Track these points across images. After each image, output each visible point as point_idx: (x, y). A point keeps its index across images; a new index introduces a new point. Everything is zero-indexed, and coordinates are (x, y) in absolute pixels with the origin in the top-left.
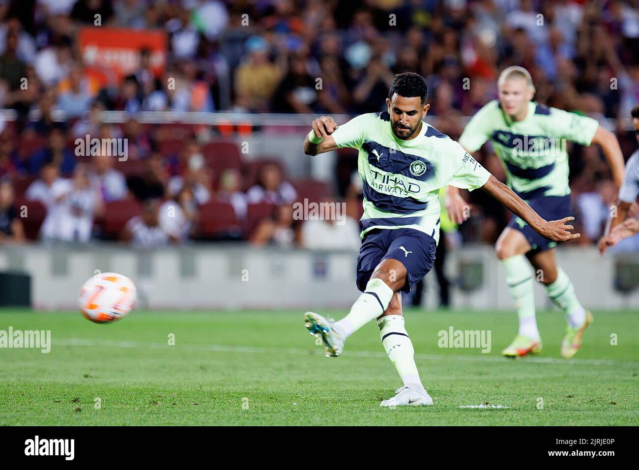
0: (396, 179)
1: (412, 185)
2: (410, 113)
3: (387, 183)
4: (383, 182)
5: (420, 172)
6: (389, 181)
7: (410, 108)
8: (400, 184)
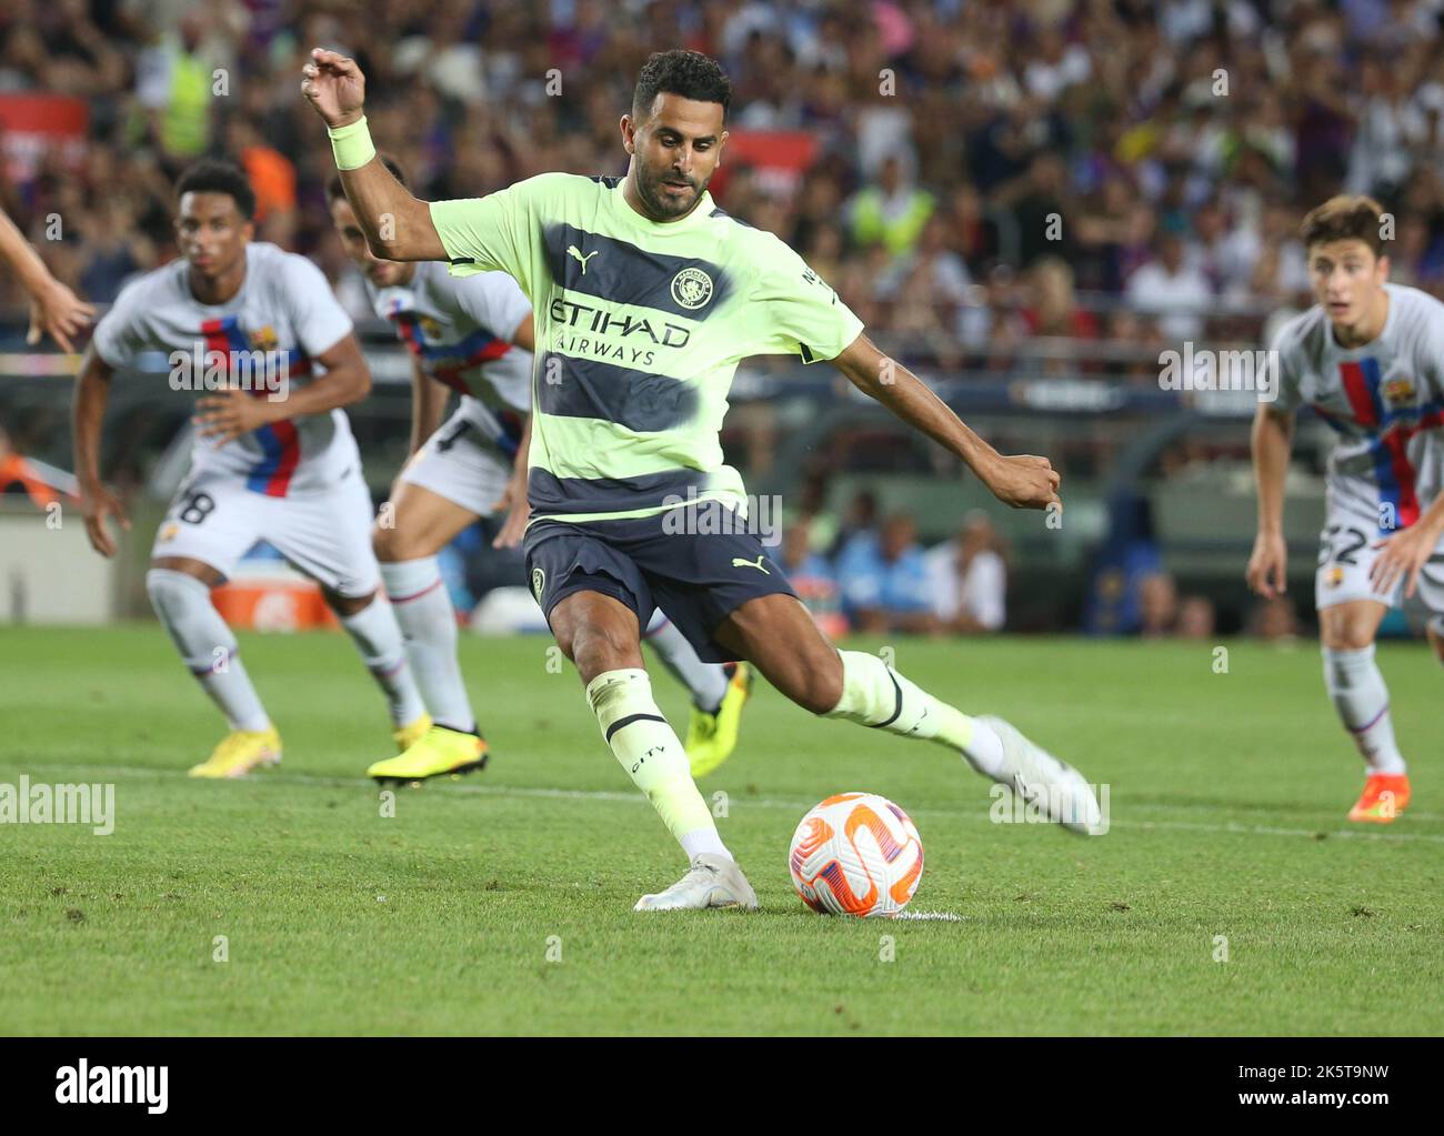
0: (629, 319)
1: (674, 330)
2: (699, 144)
3: (603, 331)
4: (594, 328)
5: (698, 298)
6: (609, 326)
7: (702, 131)
8: (642, 330)
